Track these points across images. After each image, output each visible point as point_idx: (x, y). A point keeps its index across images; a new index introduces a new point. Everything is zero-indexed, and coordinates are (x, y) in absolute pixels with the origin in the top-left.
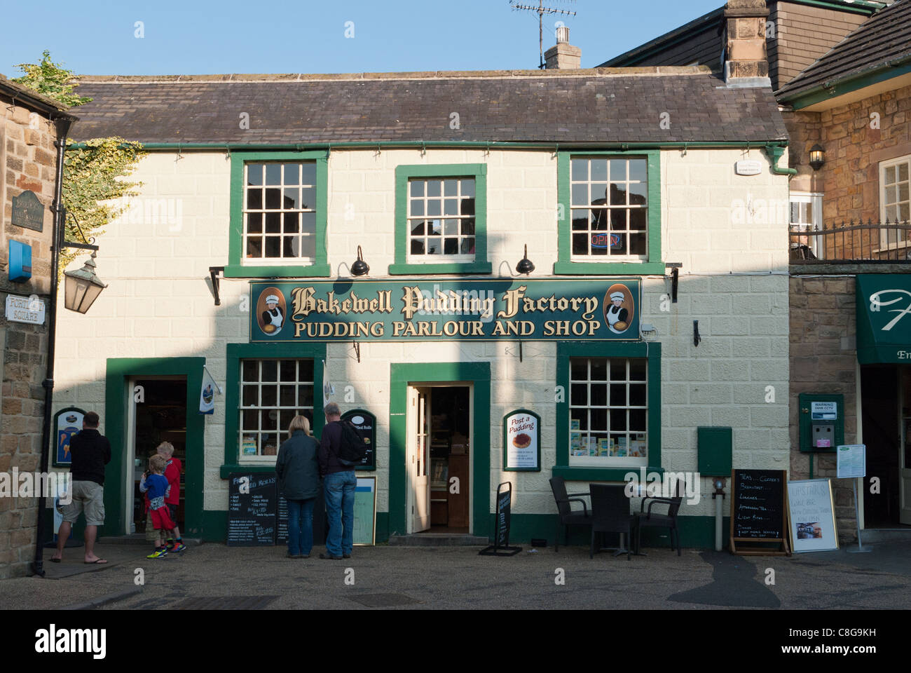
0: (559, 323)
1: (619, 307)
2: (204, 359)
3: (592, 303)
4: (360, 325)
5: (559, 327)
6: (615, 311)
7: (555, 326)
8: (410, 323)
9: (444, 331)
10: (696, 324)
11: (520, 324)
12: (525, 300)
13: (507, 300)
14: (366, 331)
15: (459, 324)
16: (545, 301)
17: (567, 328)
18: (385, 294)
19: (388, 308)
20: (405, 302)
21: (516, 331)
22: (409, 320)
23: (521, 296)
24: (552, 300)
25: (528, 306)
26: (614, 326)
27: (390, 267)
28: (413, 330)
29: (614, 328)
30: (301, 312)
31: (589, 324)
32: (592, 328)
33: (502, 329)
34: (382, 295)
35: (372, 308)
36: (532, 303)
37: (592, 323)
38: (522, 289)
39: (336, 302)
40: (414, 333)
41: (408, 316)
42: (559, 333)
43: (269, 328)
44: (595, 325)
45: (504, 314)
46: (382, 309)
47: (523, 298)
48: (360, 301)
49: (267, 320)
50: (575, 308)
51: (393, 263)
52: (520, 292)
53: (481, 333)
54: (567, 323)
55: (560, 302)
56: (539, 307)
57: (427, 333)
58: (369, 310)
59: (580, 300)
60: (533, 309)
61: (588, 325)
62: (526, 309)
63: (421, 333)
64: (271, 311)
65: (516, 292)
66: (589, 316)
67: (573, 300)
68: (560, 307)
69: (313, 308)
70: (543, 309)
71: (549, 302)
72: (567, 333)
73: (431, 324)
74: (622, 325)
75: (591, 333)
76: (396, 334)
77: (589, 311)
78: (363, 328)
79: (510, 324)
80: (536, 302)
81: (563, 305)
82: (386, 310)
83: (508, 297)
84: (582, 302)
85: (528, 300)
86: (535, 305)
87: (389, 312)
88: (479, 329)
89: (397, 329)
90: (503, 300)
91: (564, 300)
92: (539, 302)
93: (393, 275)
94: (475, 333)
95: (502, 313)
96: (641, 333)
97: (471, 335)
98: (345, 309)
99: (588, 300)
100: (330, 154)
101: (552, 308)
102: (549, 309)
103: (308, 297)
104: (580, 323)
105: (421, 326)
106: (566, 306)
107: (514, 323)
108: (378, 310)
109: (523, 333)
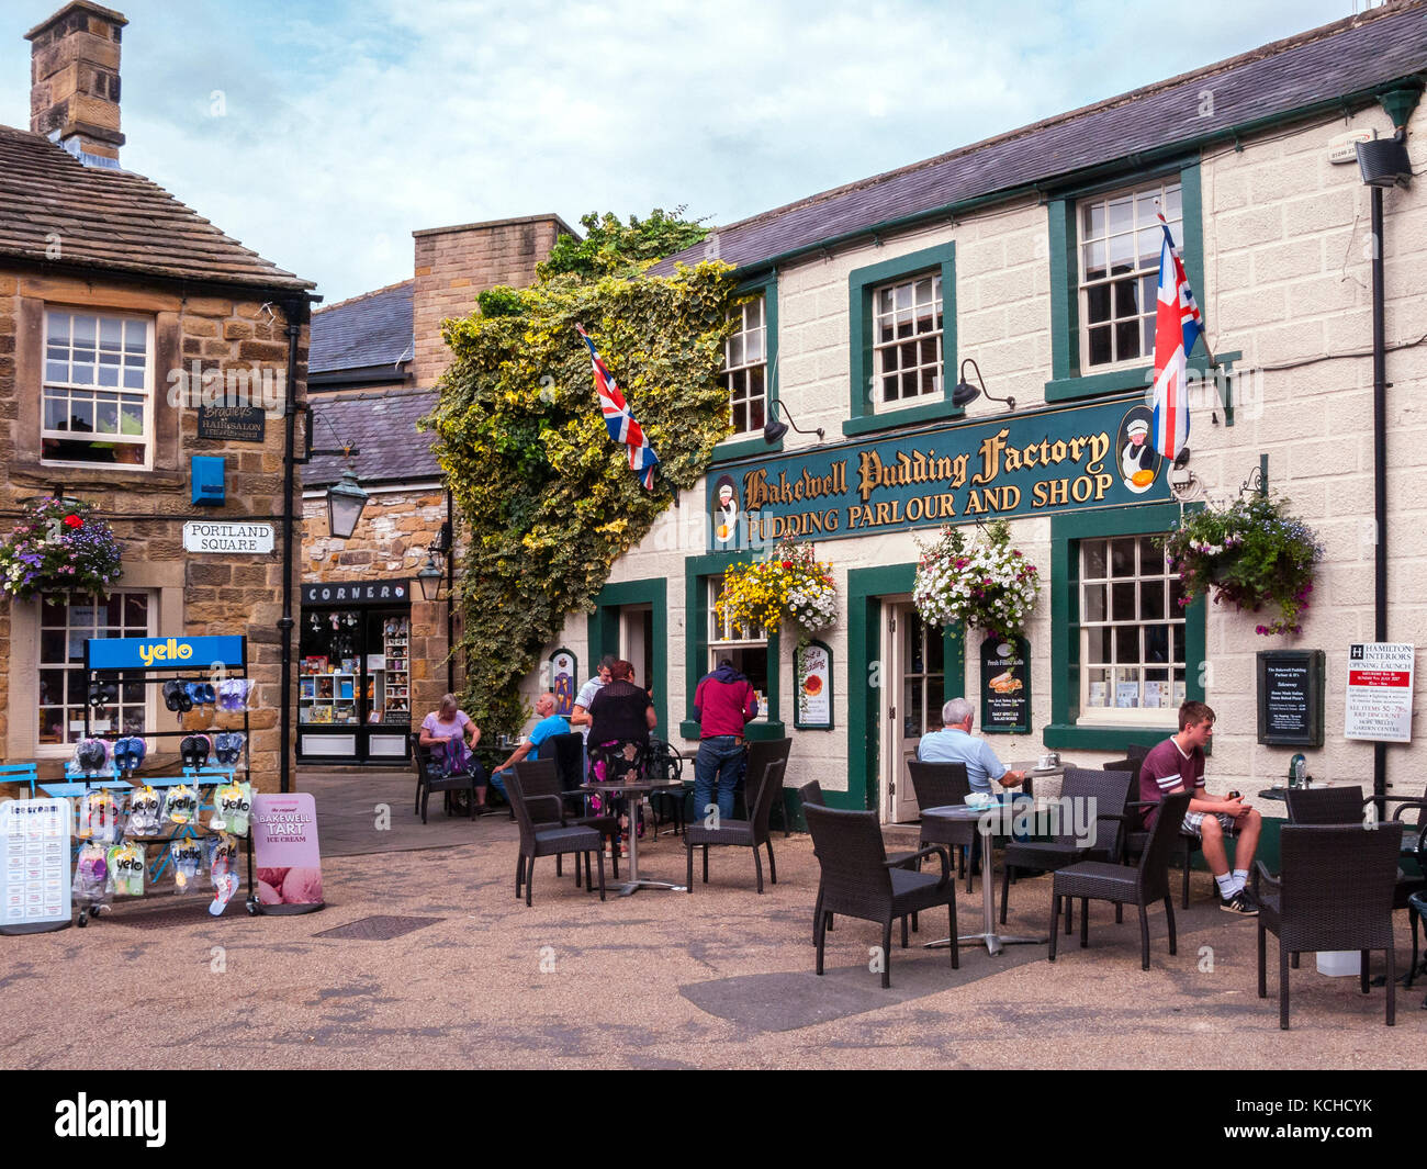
0: (1054, 483)
1: (1140, 446)
2: (665, 579)
3: (1101, 443)
4: (813, 516)
5: (1054, 492)
6: (1133, 453)
7: (1047, 489)
8: (868, 510)
9: (906, 515)
10: (1264, 459)
11: (1001, 491)
12: (1008, 451)
13: (984, 453)
14: (819, 524)
15: (923, 501)
16: (1034, 449)
17: (1064, 491)
18: (839, 467)
19: (844, 489)
20: (861, 474)
21: (995, 503)
22: (866, 501)
23: (1002, 445)
24: (1044, 447)
25: (1012, 462)
26: (1133, 479)
27: (846, 425)
28: (870, 517)
29: (1134, 483)
30: (754, 505)
31: (1097, 480)
32: (1100, 486)
33: (977, 504)
34: (835, 467)
35: (825, 491)
36: (1016, 454)
37: (1100, 478)
38: (1004, 433)
39: (788, 486)
40: (872, 522)
41: (865, 498)
42: (1053, 501)
44: (1105, 480)
45: (980, 480)
46: (836, 490)
47: (1004, 449)
48: (813, 482)
50: (1076, 456)
51: (848, 418)
52: (1001, 440)
53: (951, 512)
54: (1065, 482)
55: (1054, 448)
56: (1027, 461)
57: (887, 521)
58: (822, 493)
59: (1082, 442)
60: (1018, 465)
61: (1095, 481)
62: (1009, 467)
63: (880, 522)
64: (724, 507)
65: (996, 439)
66: (1096, 466)
67: (1074, 443)
68: (1056, 457)
69: (765, 499)
70: (1031, 464)
71: (1039, 450)
72: (1064, 500)
73: (891, 505)
74: (1146, 476)
75: (1100, 495)
76: (852, 525)
77: (1096, 458)
78: (816, 521)
79: (988, 493)
80: (1022, 454)
81: (1059, 453)
82: (841, 491)
83: (986, 449)
84: (1087, 444)
85: (1012, 451)
86: (1021, 459)
87: (843, 494)
88: (949, 506)
89: (852, 517)
90: (979, 455)
91: (1060, 443)
92: (1026, 452)
93: (849, 436)
94: (943, 514)
95: (978, 477)
96: (1172, 487)
97: (939, 517)
98: (797, 496)
99: (1094, 441)
100: (778, 274)
101: (1045, 460)
102: (1040, 462)
103: (759, 483)
104: (1084, 481)
105: (880, 509)
106: (1064, 455)
107: (994, 492)
108: (832, 492)
109: (1005, 507)
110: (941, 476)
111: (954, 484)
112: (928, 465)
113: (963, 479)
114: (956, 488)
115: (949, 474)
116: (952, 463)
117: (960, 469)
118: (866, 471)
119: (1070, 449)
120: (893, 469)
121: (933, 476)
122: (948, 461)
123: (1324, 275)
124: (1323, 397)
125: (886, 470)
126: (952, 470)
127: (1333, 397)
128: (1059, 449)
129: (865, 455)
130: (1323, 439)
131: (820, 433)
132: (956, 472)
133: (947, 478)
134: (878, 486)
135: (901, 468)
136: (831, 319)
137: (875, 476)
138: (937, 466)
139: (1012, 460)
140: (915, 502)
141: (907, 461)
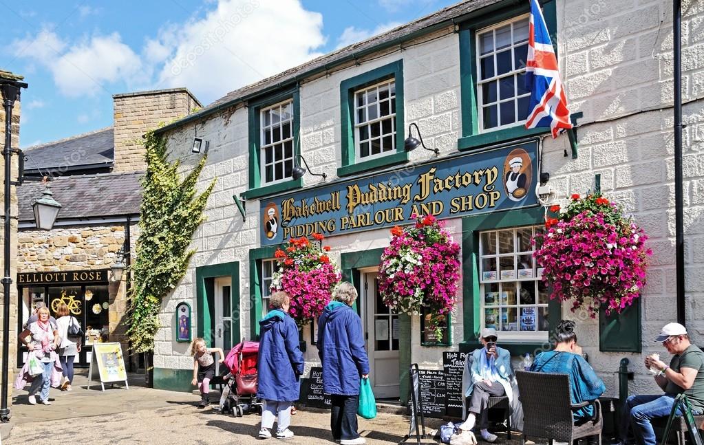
0: (463, 199)
1: (518, 173)
2: (238, 262)
3: (493, 173)
4: (320, 223)
5: (464, 203)
6: (513, 179)
7: (459, 202)
8: (352, 217)
9: (375, 220)
10: (598, 177)
11: (432, 204)
12: (435, 181)
13: (421, 183)
14: (324, 228)
15: (385, 212)
16: (451, 179)
17: (470, 203)
18: (336, 195)
19: (338, 206)
20: (348, 199)
21: (428, 212)
22: (352, 214)
23: (432, 177)
24: (457, 177)
25: (438, 187)
26: (513, 194)
27: (339, 170)
28: (354, 223)
29: (514, 196)
30: (287, 219)
31: (490, 195)
32: (493, 199)
33: (417, 212)
35: (328, 209)
36: (440, 182)
37: (492, 194)
38: (433, 170)
39: (306, 207)
40: (355, 226)
41: (351, 212)
43: (270, 234)
44: (496, 196)
45: (419, 199)
46: (334, 208)
47: (433, 180)
48: (321, 204)
49: (269, 228)
50: (477, 181)
51: (340, 167)
52: (431, 174)
53: (402, 218)
54: (470, 197)
55: (464, 178)
56: (447, 186)
57: (364, 225)
58: (326, 210)
59: (481, 173)
60: (441, 188)
62: (436, 190)
63: (359, 225)
64: (271, 220)
65: (428, 174)
66: (489, 187)
67: (476, 174)
68: (464, 183)
69: (293, 215)
70: (449, 187)
71: (455, 179)
72: (470, 208)
73: (366, 216)
74: (521, 191)
77: (490, 182)
78: (323, 226)
79: (424, 206)
80: (444, 181)
81: (467, 181)
82: (337, 209)
83: (422, 180)
84: (484, 174)
85: (438, 180)
86: (444, 184)
87: (338, 210)
88: (400, 214)
89: (343, 223)
90: (418, 184)
91: (467, 175)
92: (447, 181)
93: (341, 177)
94: (397, 219)
95: (418, 197)
96: (538, 197)
97: (394, 221)
98: (311, 212)
99: (489, 172)
100: (300, 86)
101: (458, 185)
102: (455, 186)
103: (290, 206)
104: (482, 196)
105: (359, 218)
106: (469, 181)
107: (427, 205)
108: (332, 209)
109: (434, 213)
110: (395, 197)
111: (403, 201)
112: (387, 191)
113: (408, 199)
114: (404, 204)
115: (400, 196)
116: (402, 189)
117: (406, 193)
118: (351, 197)
119: (473, 177)
120: (367, 194)
121: (390, 198)
122: (399, 188)
123: (638, 60)
124: (637, 137)
125: (363, 195)
126: (402, 194)
127: (644, 137)
128: (467, 178)
129: (350, 187)
130: (637, 163)
131: (324, 176)
132: (404, 195)
133: (399, 198)
134: (358, 205)
135: (371, 194)
136: (330, 110)
137: (356, 199)
138: (392, 191)
139: (438, 185)
140: (380, 213)
141: (375, 190)
